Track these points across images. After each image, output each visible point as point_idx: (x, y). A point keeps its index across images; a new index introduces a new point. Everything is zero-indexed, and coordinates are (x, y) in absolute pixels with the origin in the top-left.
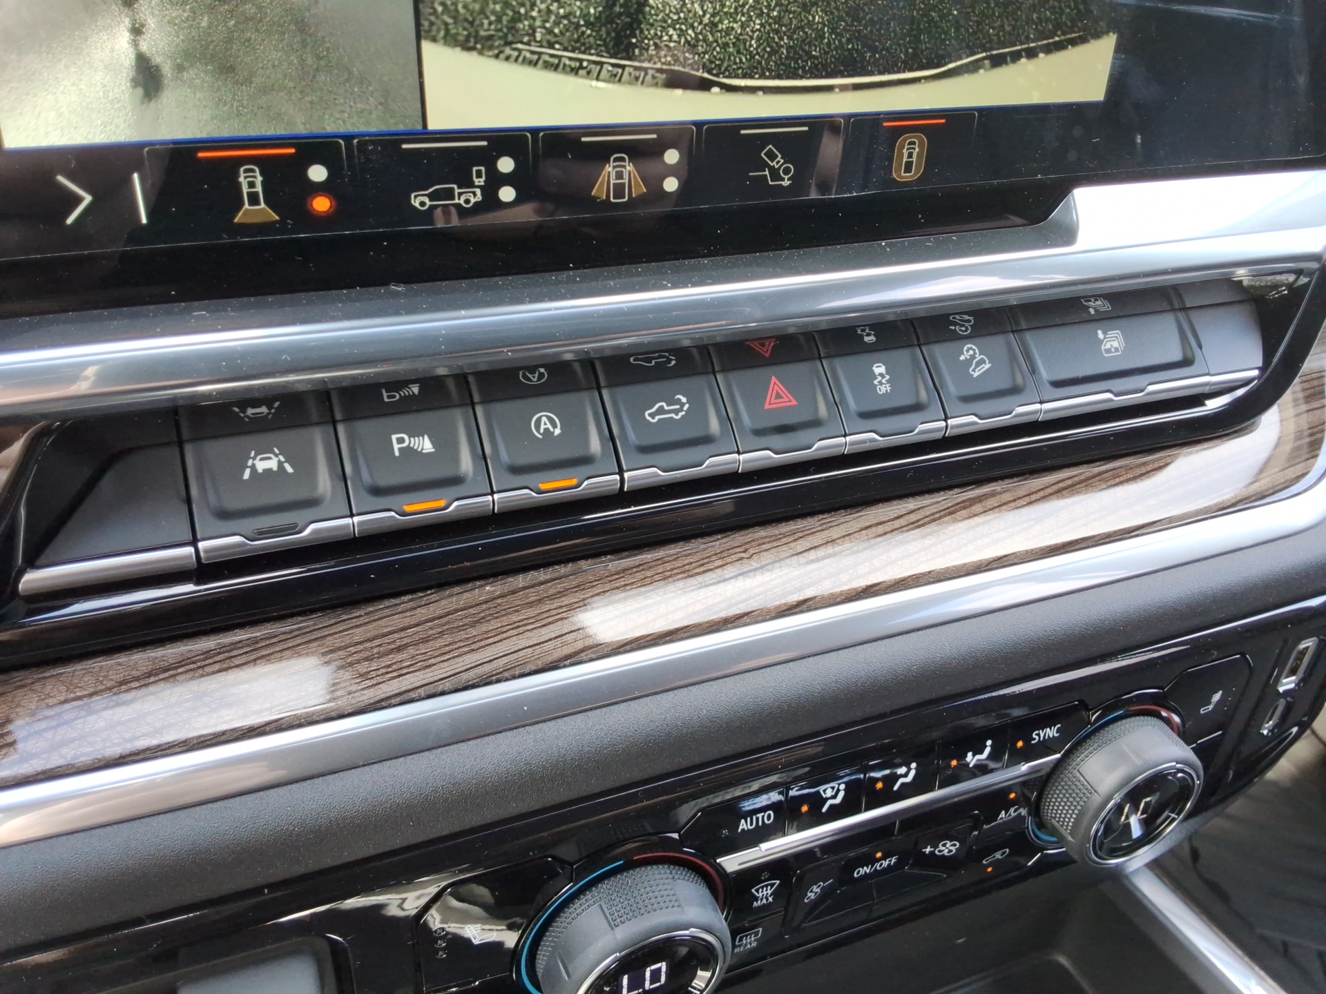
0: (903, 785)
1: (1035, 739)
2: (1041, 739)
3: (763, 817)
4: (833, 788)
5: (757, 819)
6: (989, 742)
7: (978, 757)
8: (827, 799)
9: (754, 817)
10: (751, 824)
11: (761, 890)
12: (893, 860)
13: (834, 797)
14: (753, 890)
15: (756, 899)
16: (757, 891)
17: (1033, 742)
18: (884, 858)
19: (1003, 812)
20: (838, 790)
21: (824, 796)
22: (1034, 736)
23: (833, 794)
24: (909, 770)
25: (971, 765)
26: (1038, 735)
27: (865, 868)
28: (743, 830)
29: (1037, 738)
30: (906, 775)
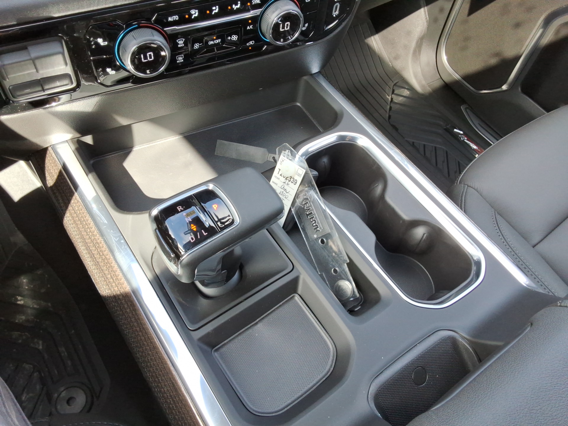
0: (215, 13)
1: (253, 3)
2: (255, 3)
3: (175, 17)
4: (194, 11)
5: (173, 18)
6: (239, 2)
7: (237, 7)
8: (193, 14)
9: (172, 17)
10: (172, 19)
11: (179, 41)
12: (220, 41)
13: (195, 14)
14: (177, 41)
15: (179, 44)
16: (178, 41)
17: (253, 4)
18: (216, 39)
19: (248, 27)
20: (196, 12)
21: (192, 13)
22: (253, 2)
23: (195, 13)
24: (216, 8)
25: (235, 9)
26: (254, 1)
27: (211, 42)
28: (170, 20)
29: (254, 2)
30: (215, 10)
